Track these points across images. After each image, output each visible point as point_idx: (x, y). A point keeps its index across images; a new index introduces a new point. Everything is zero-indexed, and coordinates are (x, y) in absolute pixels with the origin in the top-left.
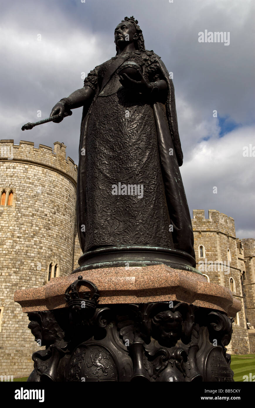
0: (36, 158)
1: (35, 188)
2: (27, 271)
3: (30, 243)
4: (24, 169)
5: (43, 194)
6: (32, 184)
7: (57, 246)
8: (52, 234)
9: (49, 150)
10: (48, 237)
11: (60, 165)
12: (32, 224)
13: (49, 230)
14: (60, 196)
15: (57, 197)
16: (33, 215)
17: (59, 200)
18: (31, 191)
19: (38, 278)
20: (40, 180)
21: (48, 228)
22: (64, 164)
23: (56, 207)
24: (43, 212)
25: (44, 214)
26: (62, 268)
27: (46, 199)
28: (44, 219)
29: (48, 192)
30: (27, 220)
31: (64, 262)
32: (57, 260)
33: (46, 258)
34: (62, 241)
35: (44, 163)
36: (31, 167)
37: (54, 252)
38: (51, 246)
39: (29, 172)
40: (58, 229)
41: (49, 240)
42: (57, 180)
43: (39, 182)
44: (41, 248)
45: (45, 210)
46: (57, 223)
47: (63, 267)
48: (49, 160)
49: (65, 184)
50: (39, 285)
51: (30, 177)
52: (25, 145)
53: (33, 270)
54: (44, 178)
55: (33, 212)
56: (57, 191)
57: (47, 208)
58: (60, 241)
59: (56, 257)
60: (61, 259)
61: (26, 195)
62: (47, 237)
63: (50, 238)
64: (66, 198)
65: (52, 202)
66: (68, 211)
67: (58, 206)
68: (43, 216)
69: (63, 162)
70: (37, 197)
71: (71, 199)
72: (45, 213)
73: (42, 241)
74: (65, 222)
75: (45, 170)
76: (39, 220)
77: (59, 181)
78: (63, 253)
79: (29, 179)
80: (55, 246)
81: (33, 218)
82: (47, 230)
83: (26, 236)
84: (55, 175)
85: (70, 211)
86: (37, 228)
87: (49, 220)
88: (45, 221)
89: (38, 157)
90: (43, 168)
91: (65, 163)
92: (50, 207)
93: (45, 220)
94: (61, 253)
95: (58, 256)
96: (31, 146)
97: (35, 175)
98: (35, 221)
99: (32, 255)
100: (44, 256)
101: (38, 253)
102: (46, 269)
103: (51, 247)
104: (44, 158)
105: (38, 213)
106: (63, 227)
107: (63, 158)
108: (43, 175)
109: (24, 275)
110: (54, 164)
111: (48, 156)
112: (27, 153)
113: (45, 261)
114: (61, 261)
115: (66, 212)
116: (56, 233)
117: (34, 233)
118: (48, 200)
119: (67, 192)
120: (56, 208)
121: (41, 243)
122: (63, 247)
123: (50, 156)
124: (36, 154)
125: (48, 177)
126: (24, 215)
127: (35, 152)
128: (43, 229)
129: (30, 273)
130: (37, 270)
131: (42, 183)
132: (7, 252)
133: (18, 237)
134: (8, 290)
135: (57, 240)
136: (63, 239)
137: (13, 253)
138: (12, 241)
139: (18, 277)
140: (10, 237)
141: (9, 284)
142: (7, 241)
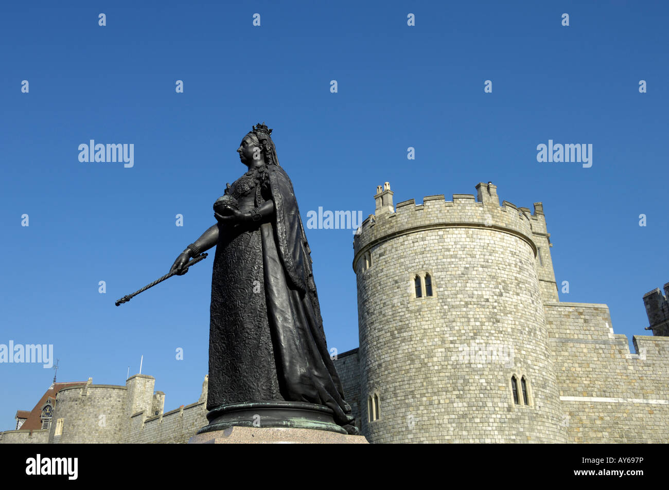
0: (452, 217)
1: (461, 263)
2: (476, 392)
4: (438, 237)
5: (475, 269)
6: (455, 256)
7: (518, 347)
8: (504, 329)
9: (469, 200)
10: (499, 335)
11: (493, 217)
12: (469, 319)
13: (498, 323)
14: (504, 266)
15: (499, 269)
16: (467, 304)
17: (503, 272)
18: (456, 269)
19: (497, 402)
20: (466, 248)
21: (495, 320)
22: (498, 214)
23: (500, 284)
24: (482, 296)
25: (483, 299)
26: (534, 381)
27: (482, 276)
28: (486, 307)
29: (482, 263)
30: (458, 313)
31: (537, 371)
32: (523, 369)
33: (502, 368)
34: (525, 336)
35: (467, 221)
36: (448, 233)
39: (446, 240)
40: (512, 319)
41: (501, 339)
42: (492, 242)
43: (465, 252)
45: (484, 293)
46: (508, 309)
47: (535, 379)
48: (473, 214)
49: (508, 245)
50: (501, 413)
51: (450, 247)
52: (431, 201)
53: (486, 389)
54: (470, 243)
55: (466, 300)
56: (497, 259)
57: (486, 289)
58: (521, 338)
59: (519, 365)
60: (528, 367)
61: (449, 276)
62: (496, 335)
63: (502, 335)
64: (516, 267)
65: (493, 278)
66: (523, 286)
67: (504, 281)
68: (483, 303)
69: (496, 211)
70: (466, 276)
71: (525, 266)
72: (485, 297)
73: (490, 342)
74: (521, 305)
75: (471, 231)
76: (478, 310)
77: (496, 243)
78: (530, 357)
79: (448, 250)
80: (514, 347)
81: (468, 309)
82: (494, 323)
83: (464, 337)
84: (488, 234)
85: (527, 285)
86: (478, 324)
87: (494, 308)
88: (487, 310)
89: (455, 214)
90: (467, 229)
91: (500, 212)
92: (491, 286)
93: (488, 308)
94: (527, 357)
95: (522, 363)
96: (440, 200)
97: (456, 243)
98: (471, 313)
99: (479, 366)
100: (498, 366)
102: (508, 386)
104: (464, 214)
105: (474, 300)
106: (520, 314)
107: (494, 206)
108: (468, 239)
109: (474, 400)
110: (482, 219)
111: (469, 208)
112: (436, 212)
113: (501, 373)
114: (531, 370)
115: (521, 288)
116: (510, 326)
117: (475, 331)
118: (485, 277)
119: (515, 256)
120: (500, 287)
122: (528, 346)
123: (473, 208)
124: (450, 211)
125: (478, 241)
126: (453, 307)
127: (448, 208)
128: (487, 324)
129: (482, 396)
130: (491, 389)
131: (470, 253)
132: (440, 367)
133: (452, 342)
134: (454, 425)
135: (514, 337)
136: (525, 333)
137: (449, 367)
138: (443, 350)
139: (465, 404)
140: (440, 343)
141: (453, 416)
142: (436, 350)
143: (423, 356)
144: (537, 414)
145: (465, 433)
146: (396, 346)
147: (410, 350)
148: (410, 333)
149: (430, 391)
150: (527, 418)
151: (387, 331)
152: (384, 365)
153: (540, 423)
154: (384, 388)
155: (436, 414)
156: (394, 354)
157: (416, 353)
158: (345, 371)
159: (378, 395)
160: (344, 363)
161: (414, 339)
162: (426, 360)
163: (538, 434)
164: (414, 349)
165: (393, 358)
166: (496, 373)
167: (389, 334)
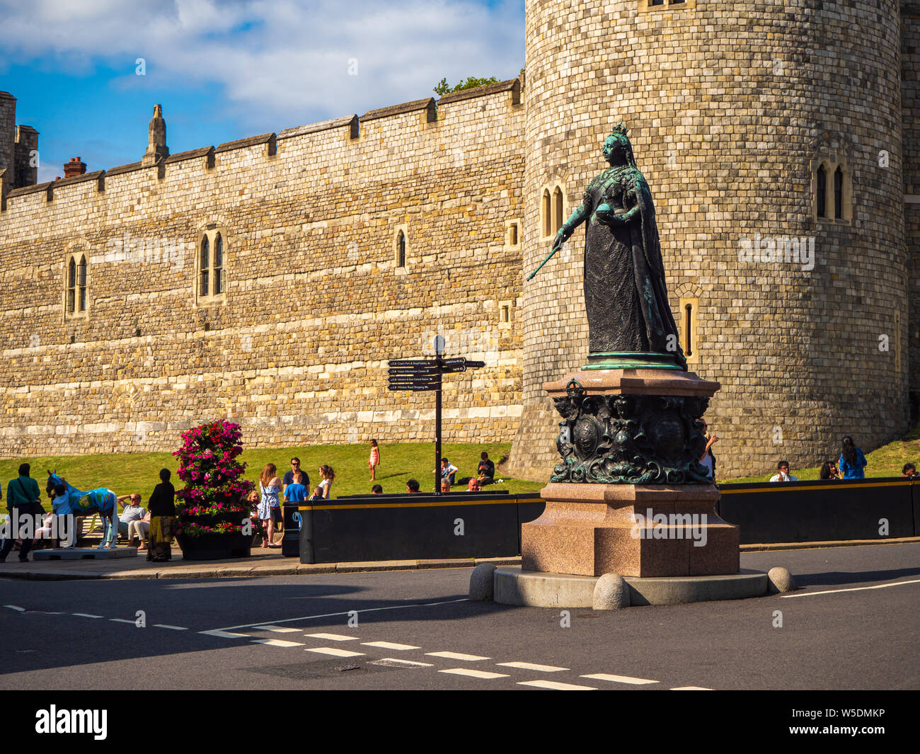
2: (750, 194)
3: (751, 112)
7: (838, 110)
8: (817, 75)
12: (752, 54)
16: (750, 24)
19: (786, 213)
25: (784, 15)
26: (858, 174)
28: (787, 31)
30: (734, 42)
32: (841, 153)
33: (803, 149)
34: (854, 89)
37: (829, 128)
38: (818, 111)
40: (834, 55)
41: (808, 94)
44: (786, 123)
46: (830, 35)
47: (861, 170)
53: (768, 189)
55: (751, 16)
58: (846, 93)
59: (835, 145)
60: (852, 147)
63: (811, 87)
68: (783, 23)
73: (786, 99)
74: (856, 27)
76: (770, 36)
78: (858, 130)
80: (831, 111)
81: (752, 35)
82: (798, 63)
83: (737, 91)
87: (804, 33)
88: (788, 37)
93: (791, 33)
94: (852, 128)
95: (842, 141)
98: (758, 42)
99: (761, 145)
100: (796, 147)
101: (776, 137)
102: (808, 184)
103: (817, 116)
105: (766, 15)
106: (851, 45)
109: (744, 208)
113: (800, 160)
114: (856, 154)
116: (829, 69)
117: (760, 78)
121: (784, 108)
122: (858, 109)
126: (724, 29)
129: (759, 200)
130: (778, 188)
132: (687, 145)
133: (714, 98)
134: (703, 251)
135: (834, 91)
136: (854, 83)
137: (705, 146)
138: (697, 112)
139: (727, 216)
140: (692, 99)
141: (703, 236)
142: (683, 113)
143: (656, 123)
144: (856, 234)
145: (721, 266)
146: (606, 100)
147: (632, 110)
148: (635, 76)
149: (664, 188)
150: (836, 241)
151: (588, 67)
152: (578, 135)
153: (858, 251)
154: (576, 177)
155: (673, 231)
156: (600, 114)
157: (643, 116)
158: (485, 125)
159: (563, 190)
160: (484, 109)
161: (641, 89)
162: (662, 131)
163: (852, 270)
164: (639, 109)
165: (597, 122)
166: (789, 159)
167: (592, 74)
